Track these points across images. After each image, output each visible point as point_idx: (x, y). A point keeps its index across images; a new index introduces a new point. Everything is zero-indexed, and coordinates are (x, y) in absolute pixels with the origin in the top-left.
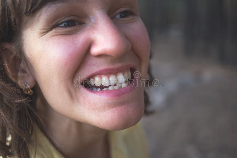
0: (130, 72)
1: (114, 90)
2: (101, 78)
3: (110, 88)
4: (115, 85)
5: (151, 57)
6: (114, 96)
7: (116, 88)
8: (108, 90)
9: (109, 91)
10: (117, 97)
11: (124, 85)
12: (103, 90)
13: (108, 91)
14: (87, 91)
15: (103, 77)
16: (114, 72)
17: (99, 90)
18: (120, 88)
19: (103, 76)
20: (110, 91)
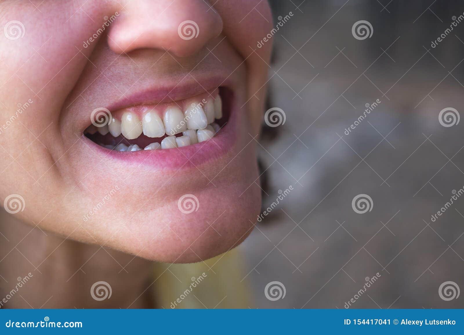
0: (219, 101)
1: (177, 148)
2: (140, 117)
3: (166, 144)
4: (179, 135)
5: (274, 59)
6: (176, 165)
7: (182, 142)
8: (160, 149)
9: (164, 152)
10: (187, 169)
11: (204, 136)
12: (147, 148)
13: (160, 152)
14: (100, 154)
15: (146, 112)
16: (177, 99)
17: (134, 148)
18: (194, 143)
19: (146, 109)
20: (167, 150)
